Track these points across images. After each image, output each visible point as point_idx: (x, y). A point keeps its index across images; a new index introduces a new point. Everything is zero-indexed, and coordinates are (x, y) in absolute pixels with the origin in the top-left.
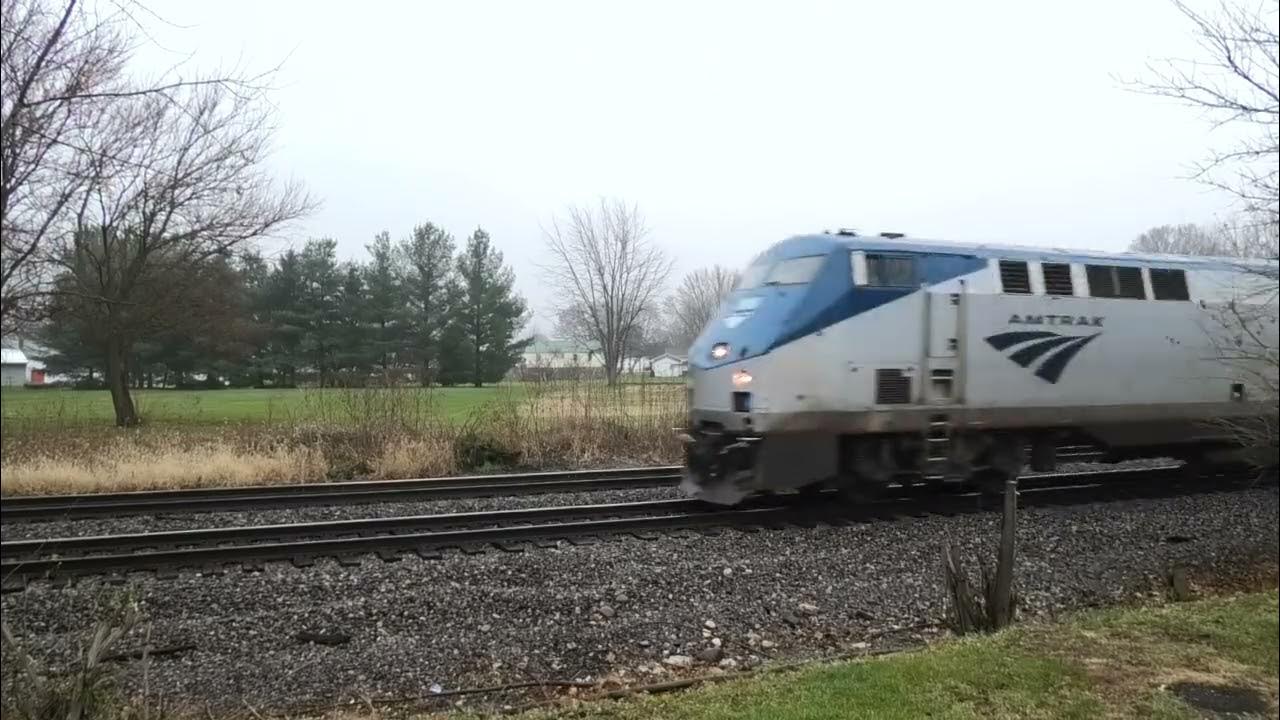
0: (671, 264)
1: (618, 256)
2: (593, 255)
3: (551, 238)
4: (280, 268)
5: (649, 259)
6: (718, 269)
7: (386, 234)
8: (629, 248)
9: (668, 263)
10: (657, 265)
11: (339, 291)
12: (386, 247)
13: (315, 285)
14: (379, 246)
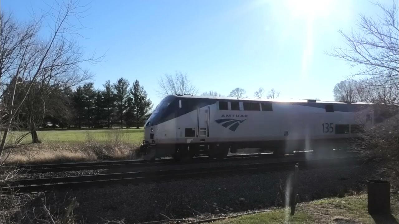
0: (197, 91)
1: (181, 89)
2: (173, 88)
3: (161, 83)
4: (76, 91)
5: (190, 89)
6: (210, 92)
7: (109, 81)
8: (185, 86)
9: (196, 91)
10: (193, 91)
11: (95, 98)
12: (109, 85)
13: (87, 96)
14: (107, 85)
